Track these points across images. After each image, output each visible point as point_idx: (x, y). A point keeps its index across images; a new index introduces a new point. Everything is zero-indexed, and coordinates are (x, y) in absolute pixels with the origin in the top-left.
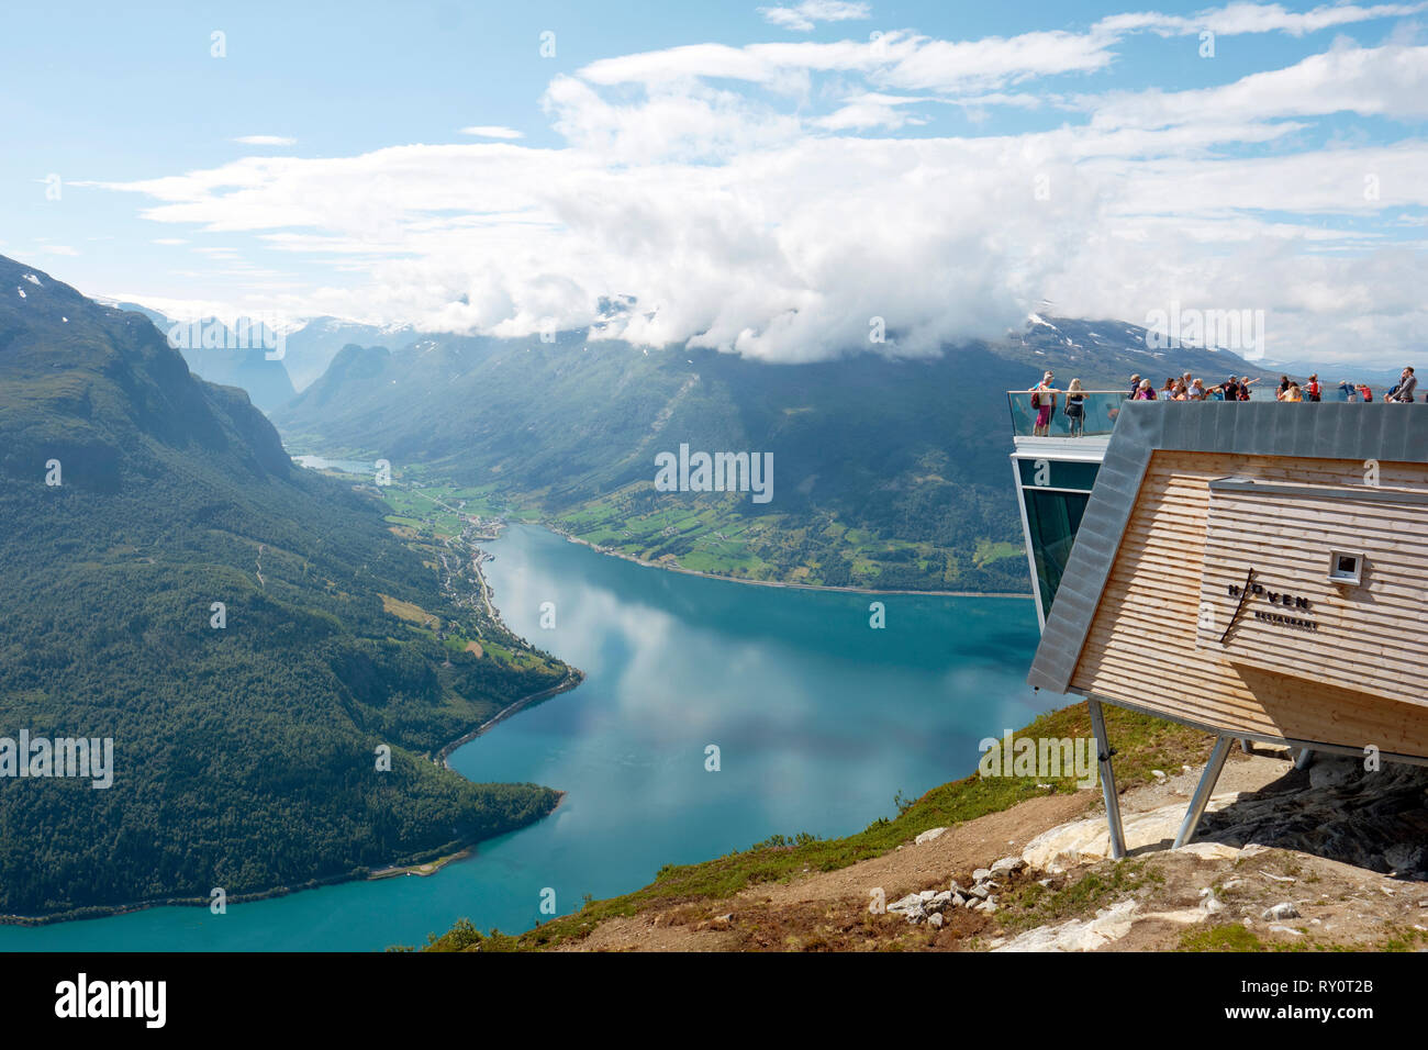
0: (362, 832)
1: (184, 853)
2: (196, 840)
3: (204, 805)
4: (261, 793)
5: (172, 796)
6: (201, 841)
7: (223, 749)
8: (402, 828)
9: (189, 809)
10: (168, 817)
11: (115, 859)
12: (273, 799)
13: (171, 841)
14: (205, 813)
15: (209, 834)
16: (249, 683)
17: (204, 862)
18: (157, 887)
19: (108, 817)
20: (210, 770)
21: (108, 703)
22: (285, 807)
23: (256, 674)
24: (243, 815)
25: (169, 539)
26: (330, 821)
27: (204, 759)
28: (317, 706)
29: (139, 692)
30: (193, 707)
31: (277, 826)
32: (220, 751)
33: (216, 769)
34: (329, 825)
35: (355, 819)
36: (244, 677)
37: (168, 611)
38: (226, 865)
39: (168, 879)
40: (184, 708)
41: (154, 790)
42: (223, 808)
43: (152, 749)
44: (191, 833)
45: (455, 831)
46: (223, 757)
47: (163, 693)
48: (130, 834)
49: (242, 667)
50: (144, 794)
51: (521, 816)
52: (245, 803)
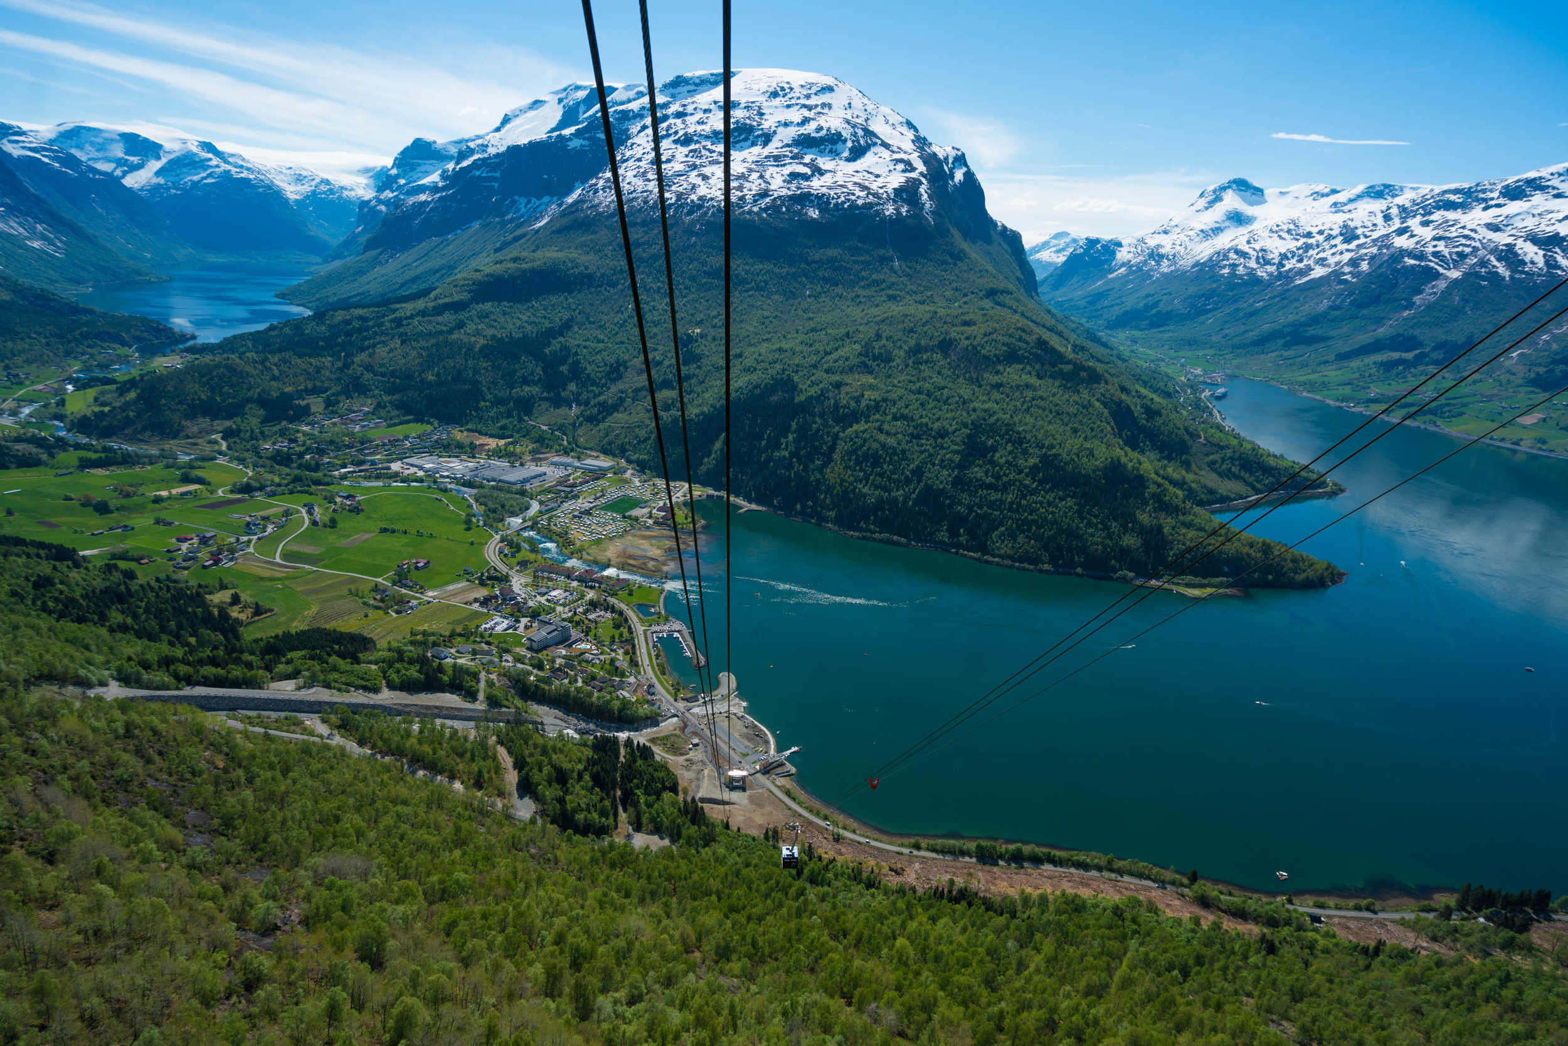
0: (1130, 541)
1: (969, 514)
2: (980, 508)
3: (990, 480)
4: (1040, 482)
5: (965, 468)
6: (985, 508)
7: (1009, 441)
8: (1171, 549)
9: (977, 480)
10: (958, 482)
11: (914, 504)
12: (1051, 490)
13: (960, 503)
14: (990, 487)
15: (992, 505)
16: (1033, 399)
17: (985, 525)
18: (943, 536)
19: (913, 472)
20: (997, 455)
21: (920, 392)
22: (1061, 499)
23: (1039, 393)
24: (1024, 497)
25: (965, 303)
26: (1102, 523)
27: (992, 446)
28: (1092, 430)
29: (943, 388)
30: (986, 406)
31: (1053, 513)
32: (1007, 443)
33: (1001, 456)
34: (1100, 526)
35: (1126, 528)
36: (1029, 394)
37: (967, 338)
38: (1003, 534)
39: (953, 533)
40: (976, 405)
41: (950, 460)
42: (1005, 489)
43: (951, 429)
44: (977, 500)
45: (1226, 569)
46: (1009, 447)
47: (962, 392)
48: (928, 488)
49: (1027, 386)
50: (942, 461)
51: (1300, 577)
52: (1026, 487)
